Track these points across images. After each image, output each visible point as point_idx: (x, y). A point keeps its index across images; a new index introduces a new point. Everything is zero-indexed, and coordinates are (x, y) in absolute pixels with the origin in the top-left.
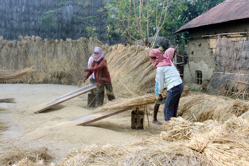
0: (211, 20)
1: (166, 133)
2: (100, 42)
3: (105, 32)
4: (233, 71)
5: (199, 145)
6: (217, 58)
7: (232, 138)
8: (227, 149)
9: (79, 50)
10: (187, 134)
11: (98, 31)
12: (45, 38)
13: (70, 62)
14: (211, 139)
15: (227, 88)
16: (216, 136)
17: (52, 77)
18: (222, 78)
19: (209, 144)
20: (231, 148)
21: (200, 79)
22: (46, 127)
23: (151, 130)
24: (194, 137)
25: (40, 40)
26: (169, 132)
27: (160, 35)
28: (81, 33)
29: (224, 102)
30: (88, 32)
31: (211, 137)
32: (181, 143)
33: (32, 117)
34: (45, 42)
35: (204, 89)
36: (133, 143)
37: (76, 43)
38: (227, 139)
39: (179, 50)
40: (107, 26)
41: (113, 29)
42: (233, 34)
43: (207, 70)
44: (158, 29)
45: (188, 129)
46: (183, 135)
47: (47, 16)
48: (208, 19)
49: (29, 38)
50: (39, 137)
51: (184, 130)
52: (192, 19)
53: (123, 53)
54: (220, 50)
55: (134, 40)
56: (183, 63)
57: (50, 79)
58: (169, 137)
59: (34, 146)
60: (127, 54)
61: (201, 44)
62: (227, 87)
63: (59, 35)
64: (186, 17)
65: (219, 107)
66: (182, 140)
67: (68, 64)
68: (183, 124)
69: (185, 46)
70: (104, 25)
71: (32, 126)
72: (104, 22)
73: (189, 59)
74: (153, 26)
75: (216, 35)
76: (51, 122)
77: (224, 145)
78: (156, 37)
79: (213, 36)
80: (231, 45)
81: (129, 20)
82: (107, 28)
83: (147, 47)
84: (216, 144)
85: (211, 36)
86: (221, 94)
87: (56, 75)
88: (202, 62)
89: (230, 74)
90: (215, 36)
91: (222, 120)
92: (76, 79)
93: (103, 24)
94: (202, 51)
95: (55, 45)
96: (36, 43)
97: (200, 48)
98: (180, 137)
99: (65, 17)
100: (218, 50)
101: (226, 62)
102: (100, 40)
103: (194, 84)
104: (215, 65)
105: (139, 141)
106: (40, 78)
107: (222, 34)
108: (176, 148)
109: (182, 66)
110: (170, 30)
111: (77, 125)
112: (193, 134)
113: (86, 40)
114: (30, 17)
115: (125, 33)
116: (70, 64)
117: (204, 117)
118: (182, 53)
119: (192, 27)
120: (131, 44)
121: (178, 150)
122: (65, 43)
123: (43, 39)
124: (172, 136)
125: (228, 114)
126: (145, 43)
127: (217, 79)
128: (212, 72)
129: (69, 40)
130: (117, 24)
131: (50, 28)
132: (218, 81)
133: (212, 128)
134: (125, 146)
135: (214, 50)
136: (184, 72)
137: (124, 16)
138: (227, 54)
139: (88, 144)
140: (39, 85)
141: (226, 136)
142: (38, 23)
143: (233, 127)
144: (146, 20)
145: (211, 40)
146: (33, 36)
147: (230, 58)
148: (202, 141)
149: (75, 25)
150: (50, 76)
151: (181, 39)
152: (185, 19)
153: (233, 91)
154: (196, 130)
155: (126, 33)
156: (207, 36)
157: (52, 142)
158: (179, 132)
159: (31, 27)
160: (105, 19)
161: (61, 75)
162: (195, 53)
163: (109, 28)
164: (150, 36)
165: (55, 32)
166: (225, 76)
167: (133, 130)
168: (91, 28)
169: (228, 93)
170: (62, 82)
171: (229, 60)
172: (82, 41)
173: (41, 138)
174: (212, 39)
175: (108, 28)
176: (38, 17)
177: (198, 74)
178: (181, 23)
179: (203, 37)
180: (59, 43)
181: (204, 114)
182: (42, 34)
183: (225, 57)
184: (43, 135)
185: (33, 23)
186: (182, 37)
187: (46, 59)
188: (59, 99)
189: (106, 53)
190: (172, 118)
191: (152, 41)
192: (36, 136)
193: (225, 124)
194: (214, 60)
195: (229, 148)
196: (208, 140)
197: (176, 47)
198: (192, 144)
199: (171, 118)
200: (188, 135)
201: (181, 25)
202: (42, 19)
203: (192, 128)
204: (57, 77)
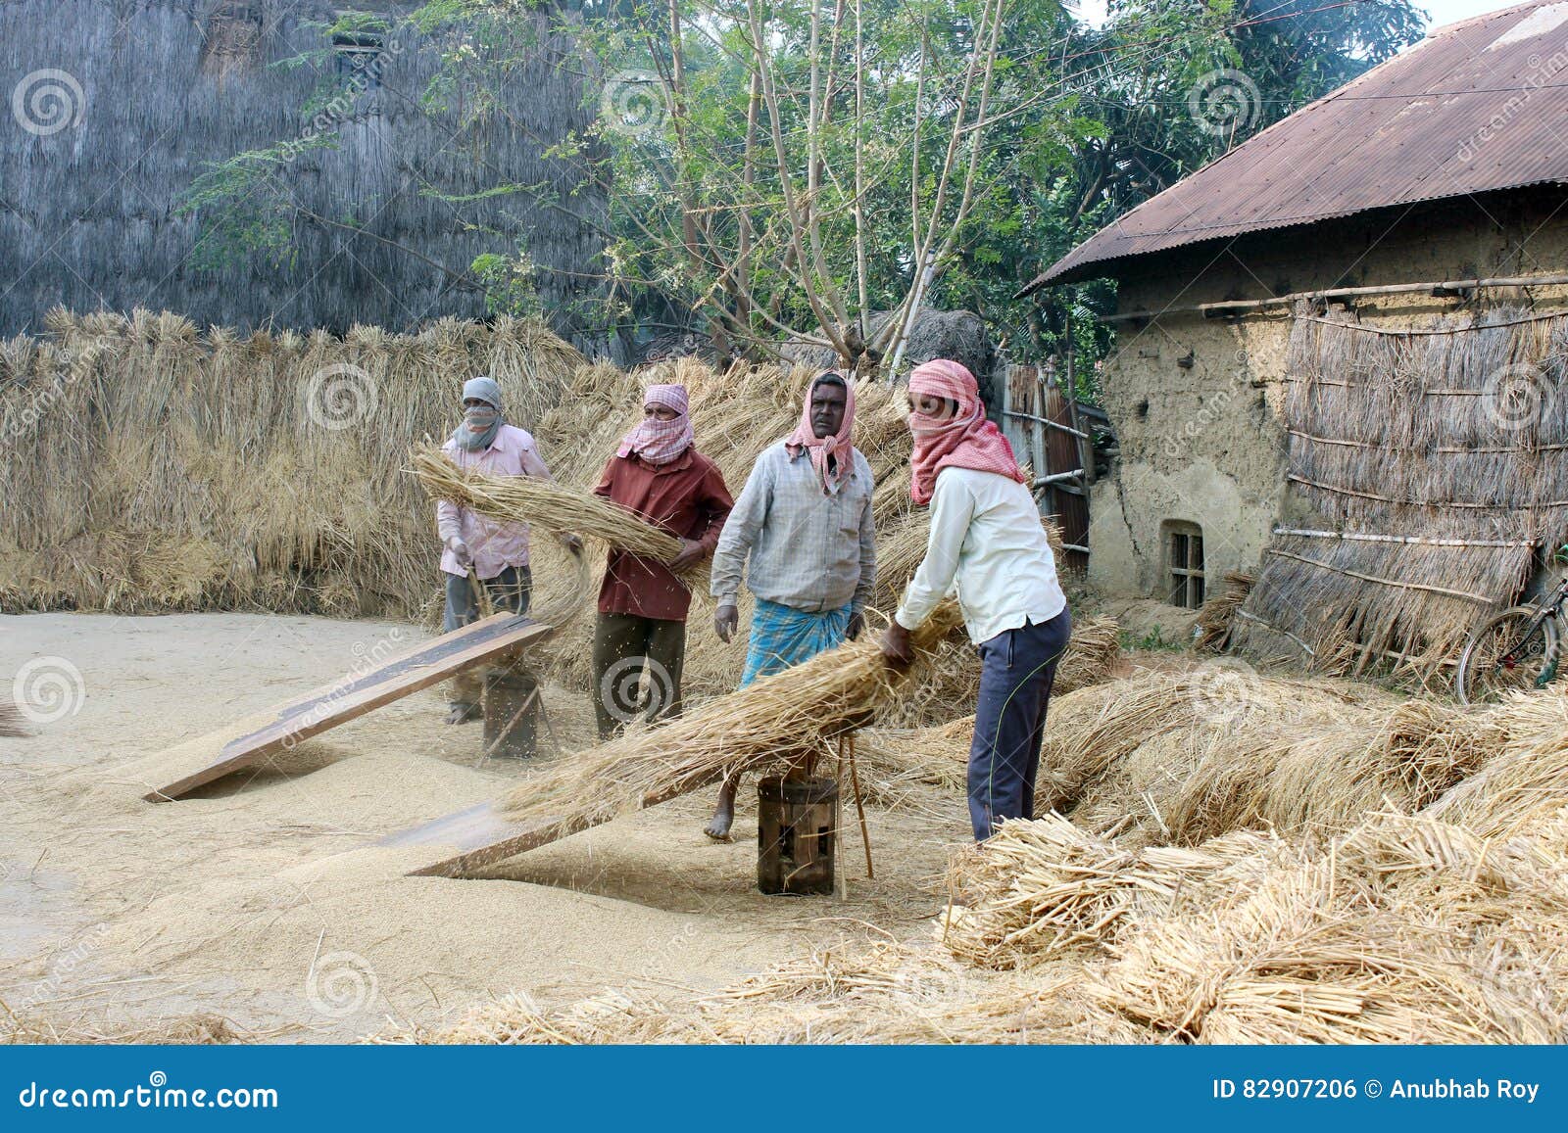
0: (1252, 205)
1: (971, 920)
2: (563, 344)
3: (594, 282)
4: (1392, 521)
5: (1175, 992)
6: (1295, 440)
7: (1372, 944)
8: (1343, 1015)
9: (431, 396)
10: (1102, 922)
11: (548, 277)
12: (220, 323)
13: (376, 475)
14: (1244, 949)
15: (1357, 625)
16: (1275, 932)
17: (260, 568)
18: (1325, 564)
19: (1236, 983)
20: (1366, 1006)
21: (1190, 572)
22: (221, 890)
23: (883, 899)
24: (1142, 943)
25: (185, 338)
26: (986, 911)
27: (941, 300)
28: (445, 291)
29: (1334, 715)
30: (485, 286)
31: (1247, 937)
32: (1059, 982)
33: (127, 823)
34: (213, 349)
35: (1215, 633)
36: (762, 985)
37: (414, 351)
38: (1341, 951)
39: (1055, 393)
40: (604, 246)
41: (646, 266)
42: (1388, 293)
43: (1234, 515)
44: (924, 265)
45: (1107, 892)
46: (1075, 929)
47: (230, 187)
48: (1235, 201)
49: (113, 323)
50: (172, 952)
51: (1082, 898)
52: (1140, 201)
53: (706, 414)
54: (1311, 391)
55: (774, 331)
56: (1081, 477)
57: (250, 584)
58: (989, 942)
59: (138, 1013)
60: (733, 422)
61: (1192, 354)
62: (1356, 623)
63: (305, 305)
64: (1100, 187)
65: (1306, 750)
66: (1068, 959)
67: (365, 486)
68: (1073, 858)
69: (1098, 365)
70: (586, 239)
71: (129, 882)
72: (585, 218)
73: (1123, 449)
74: (895, 242)
75: (1283, 300)
76: (253, 855)
77: (1322, 988)
78: (913, 313)
79: (1270, 307)
80: (1381, 358)
81: (742, 209)
82: (606, 261)
83: (858, 378)
84: (1276, 985)
85: (1255, 303)
86: (1320, 668)
87: (287, 556)
88: (1204, 464)
89: (1374, 538)
90: (1279, 306)
91: (1316, 832)
92: (413, 580)
93: (584, 231)
94: (1201, 399)
95: (280, 369)
96: (157, 355)
97: (1188, 380)
98: (1056, 944)
99: (342, 195)
100: (1297, 389)
101: (1346, 468)
102: (562, 336)
103: (1151, 602)
104: (1282, 486)
105: (807, 967)
106: (185, 579)
107: (1320, 294)
108: (1030, 1012)
109: (1075, 490)
110: (1003, 271)
111: (414, 874)
112: (1137, 921)
113: (478, 333)
114: (119, 191)
115: (717, 290)
116: (374, 488)
117: (1215, 809)
118: (1078, 413)
119: (1137, 248)
120: (757, 360)
121: (1041, 1027)
122: (345, 352)
123: (204, 330)
124: (1009, 938)
125: (1360, 792)
126: (846, 349)
127: (1294, 575)
128: (1266, 531)
129: (366, 334)
130: (668, 235)
131: (246, 258)
132: (1304, 583)
133: (1256, 884)
134: (715, 1000)
135: (1273, 393)
136: (1094, 528)
137: (709, 186)
138: (1354, 415)
139: (485, 993)
140: (175, 619)
141: (1338, 933)
142: (174, 231)
143: (1384, 876)
144: (851, 211)
145: (1252, 328)
146: (141, 314)
147: (1376, 443)
148: (1189, 963)
149: (402, 239)
150: (245, 562)
151: (1073, 322)
152: (1097, 198)
153: (1395, 646)
154: (1156, 894)
155: (725, 289)
156: (1229, 304)
157: (255, 980)
158: (1046, 910)
159: (130, 257)
160: (592, 200)
161: (317, 553)
162: (1154, 410)
163: (617, 260)
164: (876, 306)
165: (278, 289)
166: (1346, 552)
167: (769, 898)
168: (503, 258)
169: (1363, 658)
170: (326, 598)
171: (1366, 455)
172: (447, 344)
173: (187, 956)
174: (1262, 325)
175: (612, 260)
176: (173, 195)
177: (1180, 541)
178: (1067, 224)
179: (1208, 311)
180: (302, 352)
181: (1214, 793)
182: (198, 296)
183: (1345, 438)
184: (199, 941)
185: (140, 230)
186: (1078, 311)
187: (223, 455)
188: (306, 707)
189: (603, 417)
190: (1008, 823)
191: (887, 340)
192: (152, 946)
193: (1332, 856)
194: (1275, 454)
195: (1358, 1010)
196: (1226, 961)
197: (1041, 375)
198: (1127, 986)
199: (1001, 821)
200: (1102, 928)
201: (1069, 241)
202: (196, 207)
203: (1131, 885)
204: (295, 567)
